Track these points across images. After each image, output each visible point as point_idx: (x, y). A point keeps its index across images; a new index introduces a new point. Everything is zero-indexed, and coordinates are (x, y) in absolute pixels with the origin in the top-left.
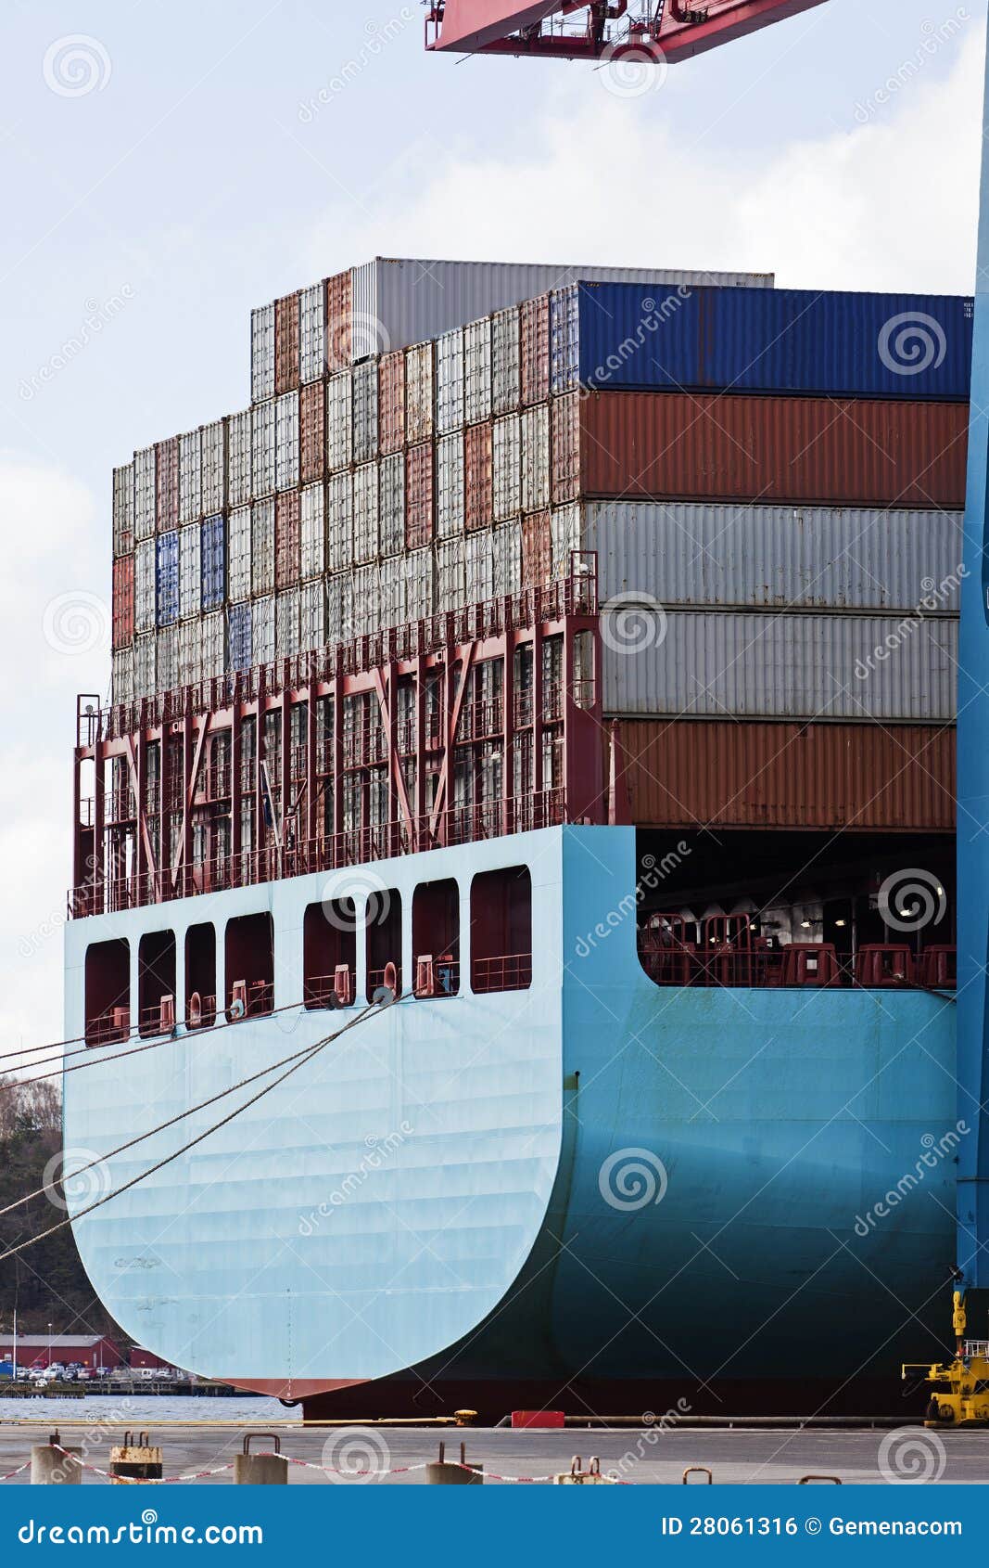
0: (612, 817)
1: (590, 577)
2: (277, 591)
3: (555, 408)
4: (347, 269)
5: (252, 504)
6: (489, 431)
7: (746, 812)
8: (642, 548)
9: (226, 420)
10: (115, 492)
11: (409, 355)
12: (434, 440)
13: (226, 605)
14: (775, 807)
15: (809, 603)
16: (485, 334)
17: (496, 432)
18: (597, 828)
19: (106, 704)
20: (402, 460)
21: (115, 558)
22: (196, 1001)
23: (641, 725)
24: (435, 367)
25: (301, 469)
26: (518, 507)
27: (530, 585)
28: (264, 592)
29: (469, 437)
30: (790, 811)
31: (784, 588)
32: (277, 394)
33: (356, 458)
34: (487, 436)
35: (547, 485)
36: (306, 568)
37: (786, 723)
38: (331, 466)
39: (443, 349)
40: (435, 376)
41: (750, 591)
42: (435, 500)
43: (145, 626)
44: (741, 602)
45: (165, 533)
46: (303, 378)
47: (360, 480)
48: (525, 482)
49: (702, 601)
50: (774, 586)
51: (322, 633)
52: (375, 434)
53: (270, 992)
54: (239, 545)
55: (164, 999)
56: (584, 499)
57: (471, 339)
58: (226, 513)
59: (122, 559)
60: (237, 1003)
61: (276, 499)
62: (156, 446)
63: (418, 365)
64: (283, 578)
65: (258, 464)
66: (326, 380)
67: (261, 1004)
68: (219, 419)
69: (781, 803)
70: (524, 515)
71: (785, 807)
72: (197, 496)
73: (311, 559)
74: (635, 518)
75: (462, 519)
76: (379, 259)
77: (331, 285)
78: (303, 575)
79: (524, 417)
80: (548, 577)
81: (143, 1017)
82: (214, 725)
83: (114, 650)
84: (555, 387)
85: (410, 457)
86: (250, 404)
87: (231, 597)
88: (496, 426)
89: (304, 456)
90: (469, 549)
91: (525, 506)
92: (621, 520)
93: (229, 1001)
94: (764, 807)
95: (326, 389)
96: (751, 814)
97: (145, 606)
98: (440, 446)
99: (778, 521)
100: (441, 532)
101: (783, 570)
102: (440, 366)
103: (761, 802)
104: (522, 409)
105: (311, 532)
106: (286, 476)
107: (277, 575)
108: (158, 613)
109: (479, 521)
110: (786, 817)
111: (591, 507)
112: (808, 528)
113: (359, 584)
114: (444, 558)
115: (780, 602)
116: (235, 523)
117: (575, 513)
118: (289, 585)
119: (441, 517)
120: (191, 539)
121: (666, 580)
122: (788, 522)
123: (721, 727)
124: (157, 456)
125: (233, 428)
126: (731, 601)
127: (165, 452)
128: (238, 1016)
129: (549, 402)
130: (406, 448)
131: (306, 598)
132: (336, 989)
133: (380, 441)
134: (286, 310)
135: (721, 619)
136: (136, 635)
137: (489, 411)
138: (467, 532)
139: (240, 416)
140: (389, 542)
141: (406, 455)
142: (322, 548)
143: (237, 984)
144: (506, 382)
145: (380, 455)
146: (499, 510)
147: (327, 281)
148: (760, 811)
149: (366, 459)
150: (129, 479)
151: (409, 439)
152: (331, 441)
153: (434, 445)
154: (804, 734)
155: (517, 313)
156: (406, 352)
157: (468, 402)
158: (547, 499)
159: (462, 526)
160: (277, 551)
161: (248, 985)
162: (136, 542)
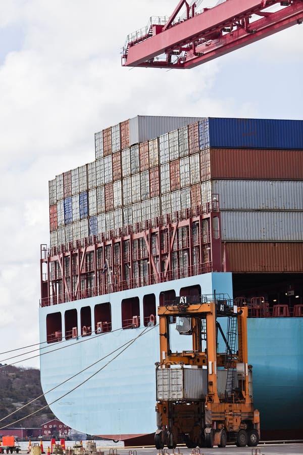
0: (225, 270)
1: (217, 201)
2: (106, 212)
3: (201, 154)
4: (127, 119)
5: (97, 188)
6: (178, 162)
7: (260, 268)
8: (228, 194)
9: (87, 165)
10: (49, 187)
11: (150, 142)
12: (159, 166)
13: (89, 217)
14: (267, 266)
15: (275, 208)
16: (176, 134)
17: (181, 162)
18: (221, 273)
19: (48, 247)
20: (148, 172)
21: (50, 206)
22: (85, 329)
23: (230, 244)
24: (159, 145)
25: (113, 177)
26: (189, 183)
27: (194, 205)
28: (101, 212)
29: (171, 164)
30: (272, 268)
31: (268, 204)
32: (104, 156)
33: (132, 172)
34: (177, 163)
35: (199, 176)
36: (115, 205)
37: (270, 242)
38: (123, 175)
39: (161, 140)
40: (159, 148)
41: (259, 205)
42: (160, 183)
43: (61, 224)
44: (256, 208)
45: (67, 198)
46: (113, 151)
47: (133, 179)
48: (191, 176)
49: (245, 208)
50: (265, 204)
51: (122, 223)
52: (139, 165)
53: (110, 325)
54: (92, 199)
55: (74, 328)
56: (212, 180)
57: (171, 136)
58: (88, 191)
59: (52, 206)
60: (99, 328)
61: (105, 186)
62: (63, 174)
63: (153, 145)
64: (108, 208)
65: (98, 176)
66: (121, 151)
67: (107, 328)
68: (85, 164)
69: (269, 265)
70: (191, 185)
71: (270, 266)
72: (77, 186)
73: (117, 202)
74: (226, 185)
75: (169, 188)
76: (138, 116)
77: (122, 124)
78: (115, 207)
79: (190, 157)
80: (200, 202)
81: (66, 334)
82: (87, 250)
83: (51, 232)
84: (201, 148)
85: (151, 171)
86: (95, 160)
87: (90, 215)
88: (181, 161)
89: (114, 173)
90: (173, 196)
91: (192, 182)
92: (222, 185)
93: (96, 328)
94: (265, 266)
95: (121, 154)
96: (261, 269)
97: (61, 218)
98: (161, 168)
99: (266, 185)
100: (162, 192)
101: (268, 199)
102: (161, 145)
103: (263, 265)
104: (190, 155)
105: (117, 195)
106: (109, 179)
107: (106, 207)
108: (65, 220)
109: (175, 188)
110: (271, 269)
111: (214, 182)
112: (274, 186)
113: (134, 208)
114: (163, 199)
115: (267, 208)
116: (90, 194)
117: (210, 184)
118: (110, 210)
119: (162, 188)
120: (76, 199)
121: (235, 203)
122: (269, 185)
123: (252, 244)
124: (64, 176)
125: (89, 167)
126: (253, 208)
127: (67, 175)
128: (100, 332)
129: (199, 152)
130: (149, 169)
131: (116, 213)
132: (133, 323)
133: (140, 167)
134: (107, 132)
135: (251, 213)
136: (58, 227)
137: (178, 156)
138: (172, 191)
139: (92, 163)
140: (144, 196)
141: (149, 171)
142: (121, 199)
143: (98, 323)
144: (184, 148)
145: (140, 172)
146: (182, 185)
147: (120, 123)
148: (263, 267)
149: (136, 173)
150: (54, 183)
151: (150, 166)
152: (123, 168)
153: (159, 167)
154: (275, 246)
155: (187, 128)
156: (148, 141)
157: (171, 155)
158: (199, 180)
159: (169, 189)
160: (105, 201)
161: (102, 323)
162: (57, 201)
